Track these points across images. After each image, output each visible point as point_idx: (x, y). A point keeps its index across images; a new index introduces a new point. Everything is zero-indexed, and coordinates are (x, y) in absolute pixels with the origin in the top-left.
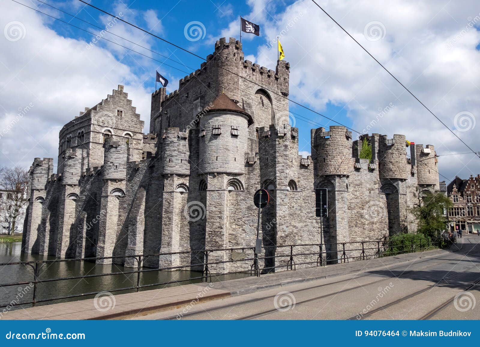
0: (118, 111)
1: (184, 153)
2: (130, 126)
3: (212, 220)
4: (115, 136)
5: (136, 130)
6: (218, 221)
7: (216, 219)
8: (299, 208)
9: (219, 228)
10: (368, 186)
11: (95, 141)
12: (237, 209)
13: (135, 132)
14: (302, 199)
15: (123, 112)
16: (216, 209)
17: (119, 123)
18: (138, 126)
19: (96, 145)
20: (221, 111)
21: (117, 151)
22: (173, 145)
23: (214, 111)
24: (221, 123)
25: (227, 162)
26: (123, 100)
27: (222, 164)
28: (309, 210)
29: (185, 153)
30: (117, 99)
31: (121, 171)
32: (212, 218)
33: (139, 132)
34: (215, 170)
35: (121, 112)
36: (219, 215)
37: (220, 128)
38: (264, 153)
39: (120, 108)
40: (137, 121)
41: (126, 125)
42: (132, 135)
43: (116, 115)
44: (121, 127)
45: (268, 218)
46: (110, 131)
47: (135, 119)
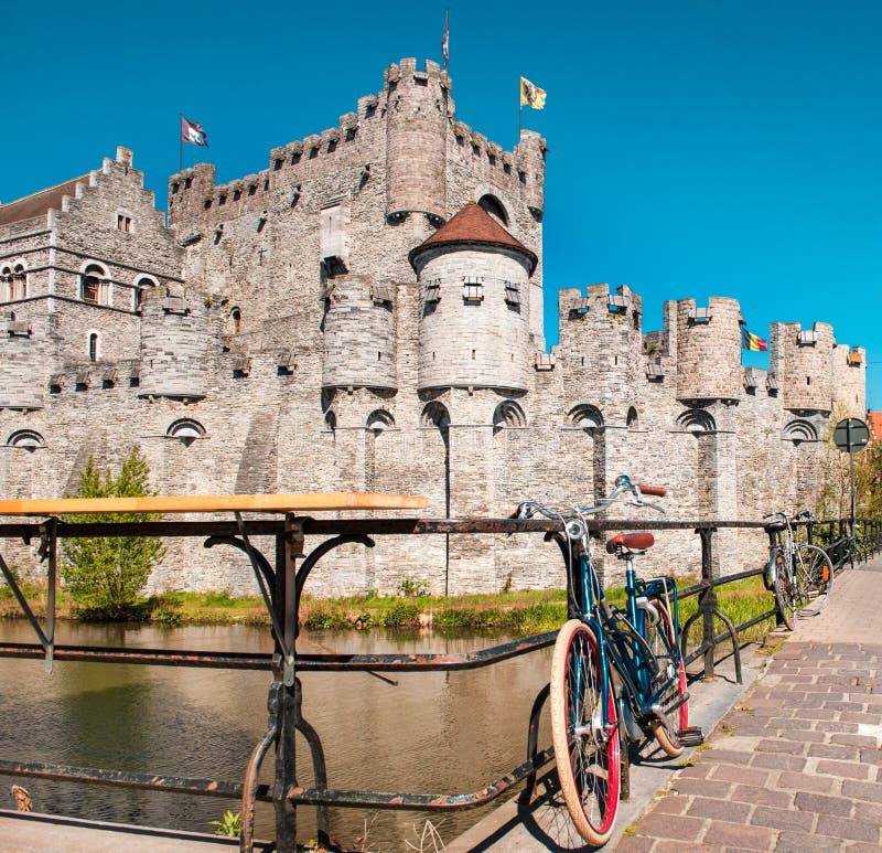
0: (120, 218)
1: (383, 338)
2: (153, 260)
3: (463, 493)
4: (115, 283)
5: (169, 272)
6: (478, 494)
7: (473, 491)
8: (641, 466)
9: (480, 509)
10: (764, 423)
11: (62, 295)
12: (513, 469)
13: (166, 278)
14: (647, 448)
15: (132, 222)
16: (474, 469)
17: (123, 249)
18: (173, 262)
19: (68, 305)
20: (483, 245)
21: (184, 325)
22: (357, 317)
23: (467, 244)
24: (483, 273)
25: (497, 363)
26: (132, 189)
27: (485, 367)
28: (661, 471)
29: (386, 339)
30: (116, 185)
31: (196, 376)
32: (464, 487)
33: (175, 276)
34: (468, 381)
35: (128, 220)
36: (481, 482)
37: (479, 285)
38: (574, 348)
39: (126, 210)
40: (168, 249)
41: (140, 256)
42: (157, 283)
43: (116, 227)
44: (129, 262)
45: (580, 487)
46: (101, 271)
47: (164, 242)
